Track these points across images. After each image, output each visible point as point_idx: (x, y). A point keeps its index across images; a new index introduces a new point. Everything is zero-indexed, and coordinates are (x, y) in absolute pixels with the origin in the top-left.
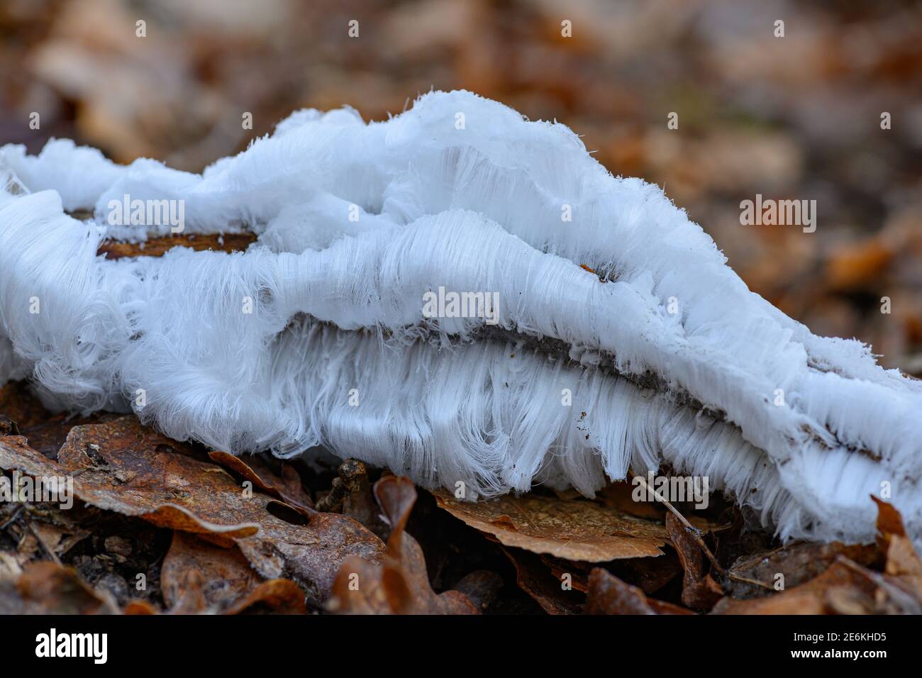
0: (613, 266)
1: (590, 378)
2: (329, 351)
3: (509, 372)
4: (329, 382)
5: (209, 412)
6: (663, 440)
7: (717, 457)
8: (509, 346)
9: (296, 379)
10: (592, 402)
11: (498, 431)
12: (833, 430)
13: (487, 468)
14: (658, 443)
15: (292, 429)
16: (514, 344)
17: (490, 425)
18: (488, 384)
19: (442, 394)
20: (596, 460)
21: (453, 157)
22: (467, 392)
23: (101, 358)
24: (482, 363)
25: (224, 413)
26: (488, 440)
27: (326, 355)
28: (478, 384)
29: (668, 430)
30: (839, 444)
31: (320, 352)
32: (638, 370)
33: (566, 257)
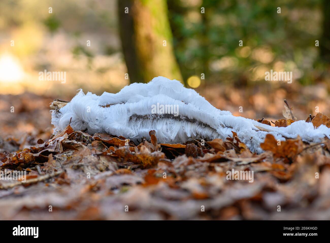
0: (187, 102)
1: (184, 122)
2: (139, 121)
3: (170, 121)
4: (139, 126)
5: (119, 128)
6: (197, 130)
7: (206, 131)
8: (170, 118)
9: (133, 126)
10: (184, 125)
11: (168, 130)
12: (225, 124)
13: (167, 137)
14: (196, 131)
15: (133, 133)
16: (171, 117)
17: (167, 130)
18: (167, 124)
19: (159, 125)
20: (185, 134)
21: (159, 87)
22: (163, 124)
23: (100, 123)
24: (165, 121)
25: (122, 128)
26: (167, 132)
27: (138, 122)
28: (165, 123)
29: (198, 128)
30: (226, 127)
31: (137, 121)
32: (192, 118)
33: (179, 100)
